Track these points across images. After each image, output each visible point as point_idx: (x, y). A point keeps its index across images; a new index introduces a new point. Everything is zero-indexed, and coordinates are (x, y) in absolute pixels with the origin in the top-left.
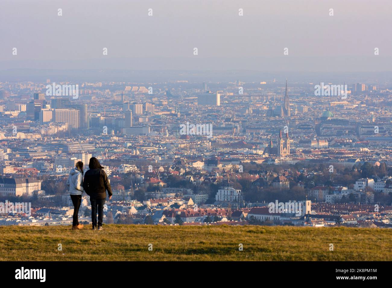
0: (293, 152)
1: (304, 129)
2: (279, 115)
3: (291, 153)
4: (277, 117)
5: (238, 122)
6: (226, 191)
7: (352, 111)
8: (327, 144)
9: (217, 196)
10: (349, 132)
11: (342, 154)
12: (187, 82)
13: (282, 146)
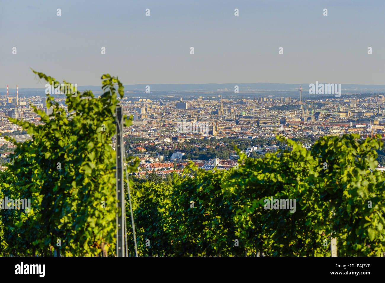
0: (220, 133)
1: (229, 121)
2: (217, 114)
3: (219, 134)
4: (216, 115)
5: (195, 117)
6: (177, 154)
7: (257, 112)
8: (240, 129)
9: (172, 156)
10: (253, 122)
11: (247, 134)
12: (173, 97)
13: (214, 130)
